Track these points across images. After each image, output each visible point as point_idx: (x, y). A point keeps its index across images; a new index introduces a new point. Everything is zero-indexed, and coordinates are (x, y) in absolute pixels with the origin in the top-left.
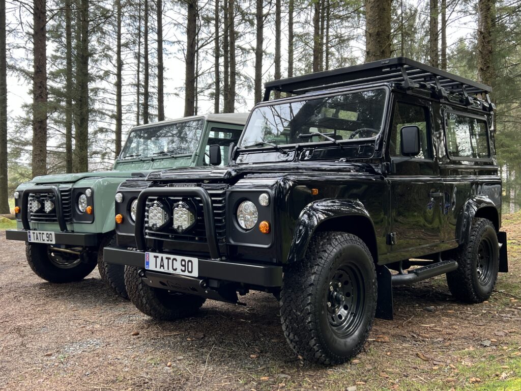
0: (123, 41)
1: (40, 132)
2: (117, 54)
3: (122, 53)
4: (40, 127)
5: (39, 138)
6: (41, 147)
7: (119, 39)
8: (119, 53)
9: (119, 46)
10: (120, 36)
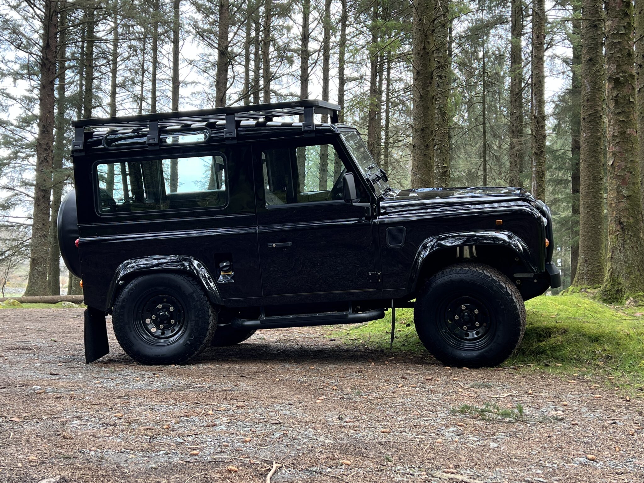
0: (119, 80)
1: (44, 202)
2: (110, 96)
3: (117, 96)
4: (44, 197)
5: (42, 210)
6: (44, 220)
7: (114, 77)
8: (113, 94)
9: (114, 86)
10: (116, 74)
